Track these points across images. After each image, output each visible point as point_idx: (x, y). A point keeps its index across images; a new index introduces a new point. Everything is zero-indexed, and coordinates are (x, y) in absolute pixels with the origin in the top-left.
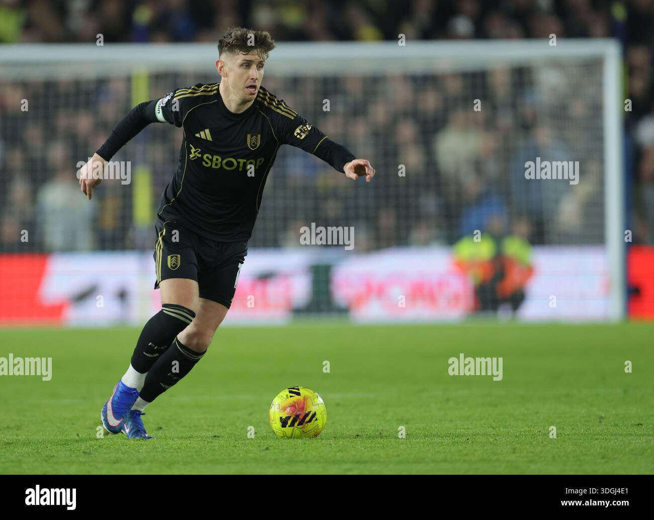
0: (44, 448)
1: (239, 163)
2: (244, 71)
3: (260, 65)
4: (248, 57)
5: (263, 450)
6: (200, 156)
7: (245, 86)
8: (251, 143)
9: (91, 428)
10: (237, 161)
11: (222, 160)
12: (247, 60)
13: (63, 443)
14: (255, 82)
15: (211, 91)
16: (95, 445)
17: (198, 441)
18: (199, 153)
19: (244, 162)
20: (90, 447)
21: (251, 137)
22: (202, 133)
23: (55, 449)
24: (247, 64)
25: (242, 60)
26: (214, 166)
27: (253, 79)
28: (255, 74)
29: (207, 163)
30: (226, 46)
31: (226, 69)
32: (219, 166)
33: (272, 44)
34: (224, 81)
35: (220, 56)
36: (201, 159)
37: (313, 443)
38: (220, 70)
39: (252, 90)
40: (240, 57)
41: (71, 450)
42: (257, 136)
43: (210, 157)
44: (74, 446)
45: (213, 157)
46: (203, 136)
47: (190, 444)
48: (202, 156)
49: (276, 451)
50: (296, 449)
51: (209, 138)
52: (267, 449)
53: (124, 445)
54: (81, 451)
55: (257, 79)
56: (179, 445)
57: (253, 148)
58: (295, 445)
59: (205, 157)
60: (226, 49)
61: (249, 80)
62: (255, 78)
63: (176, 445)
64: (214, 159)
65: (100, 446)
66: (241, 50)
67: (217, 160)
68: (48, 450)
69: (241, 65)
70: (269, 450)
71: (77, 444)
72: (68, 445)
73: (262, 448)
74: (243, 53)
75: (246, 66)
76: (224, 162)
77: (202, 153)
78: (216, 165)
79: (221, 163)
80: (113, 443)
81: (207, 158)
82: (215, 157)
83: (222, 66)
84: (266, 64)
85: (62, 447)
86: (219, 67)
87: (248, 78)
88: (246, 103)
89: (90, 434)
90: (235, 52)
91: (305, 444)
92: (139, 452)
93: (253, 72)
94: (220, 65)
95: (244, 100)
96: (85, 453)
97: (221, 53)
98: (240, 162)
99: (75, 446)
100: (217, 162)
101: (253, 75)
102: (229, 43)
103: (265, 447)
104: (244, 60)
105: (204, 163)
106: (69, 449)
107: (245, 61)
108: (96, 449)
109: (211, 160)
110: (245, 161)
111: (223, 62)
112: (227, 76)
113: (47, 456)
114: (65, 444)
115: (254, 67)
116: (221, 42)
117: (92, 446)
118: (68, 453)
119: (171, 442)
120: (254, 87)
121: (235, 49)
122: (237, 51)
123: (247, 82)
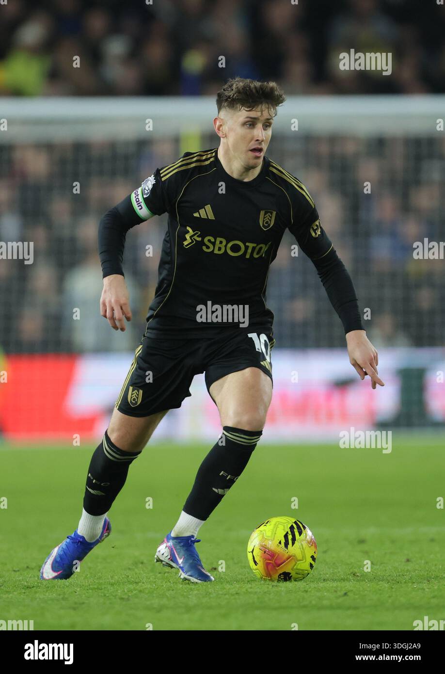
0: (72, 592)
1: (247, 248)
2: (248, 131)
3: (267, 124)
4: (253, 114)
5: (340, 596)
6: (199, 239)
7: (248, 149)
8: (264, 221)
9: (129, 569)
10: (245, 245)
11: (227, 243)
12: (251, 118)
13: (96, 587)
14: (260, 144)
15: (207, 160)
16: (135, 589)
17: (261, 584)
18: (198, 236)
19: (253, 247)
20: (129, 591)
21: (265, 214)
22: (202, 211)
23: (85, 594)
24: (251, 123)
25: (245, 117)
26: (216, 252)
27: (257, 140)
28: (260, 135)
29: (208, 247)
30: (226, 100)
31: (225, 128)
32: (223, 251)
33: (281, 96)
34: (224, 143)
35: (219, 113)
36: (202, 243)
37: (402, 587)
38: (219, 129)
39: (257, 154)
40: (243, 114)
41: (105, 596)
42: (271, 213)
43: (213, 240)
44: (108, 591)
45: (215, 240)
46: (204, 216)
47: (251, 588)
48: (203, 239)
49: (357, 597)
50: (380, 594)
51: (211, 217)
52: (346, 594)
53: (169, 590)
54: (117, 597)
55: (262, 141)
56: (237, 590)
57: (265, 227)
58: (380, 590)
59: (206, 240)
60: (226, 104)
61: (253, 142)
62: (260, 139)
63: (234, 590)
64: (218, 242)
65: (140, 591)
66: (243, 105)
67: (221, 242)
68: (77, 595)
69: (244, 124)
70: (348, 595)
71: (112, 588)
72: (102, 589)
73: (339, 593)
74: (246, 109)
75: (250, 125)
76: (230, 245)
77: (203, 236)
78: (220, 249)
79: (226, 246)
80: (157, 587)
81: (209, 241)
82: (219, 240)
83: (221, 125)
84: (275, 121)
85: (94, 591)
86: (217, 126)
87: (252, 139)
88: (250, 169)
89: (128, 576)
90: (237, 108)
91: (392, 588)
92: (188, 598)
93: (259, 132)
94: (218, 124)
95: (247, 165)
96: (122, 599)
97: (219, 109)
98: (248, 246)
99: (110, 591)
100: (220, 246)
101: (258, 136)
102: (229, 97)
103: (343, 593)
104: (247, 117)
105: (204, 248)
106: (103, 595)
107: (249, 119)
108: (135, 594)
109: (214, 244)
110: (255, 245)
111: (222, 119)
112: (226, 136)
113: (76, 603)
114: (98, 588)
115: (260, 126)
116: (219, 96)
117: (130, 591)
118: (102, 600)
119: (228, 586)
120: (260, 150)
121: (237, 104)
122: (239, 106)
123: (251, 144)
